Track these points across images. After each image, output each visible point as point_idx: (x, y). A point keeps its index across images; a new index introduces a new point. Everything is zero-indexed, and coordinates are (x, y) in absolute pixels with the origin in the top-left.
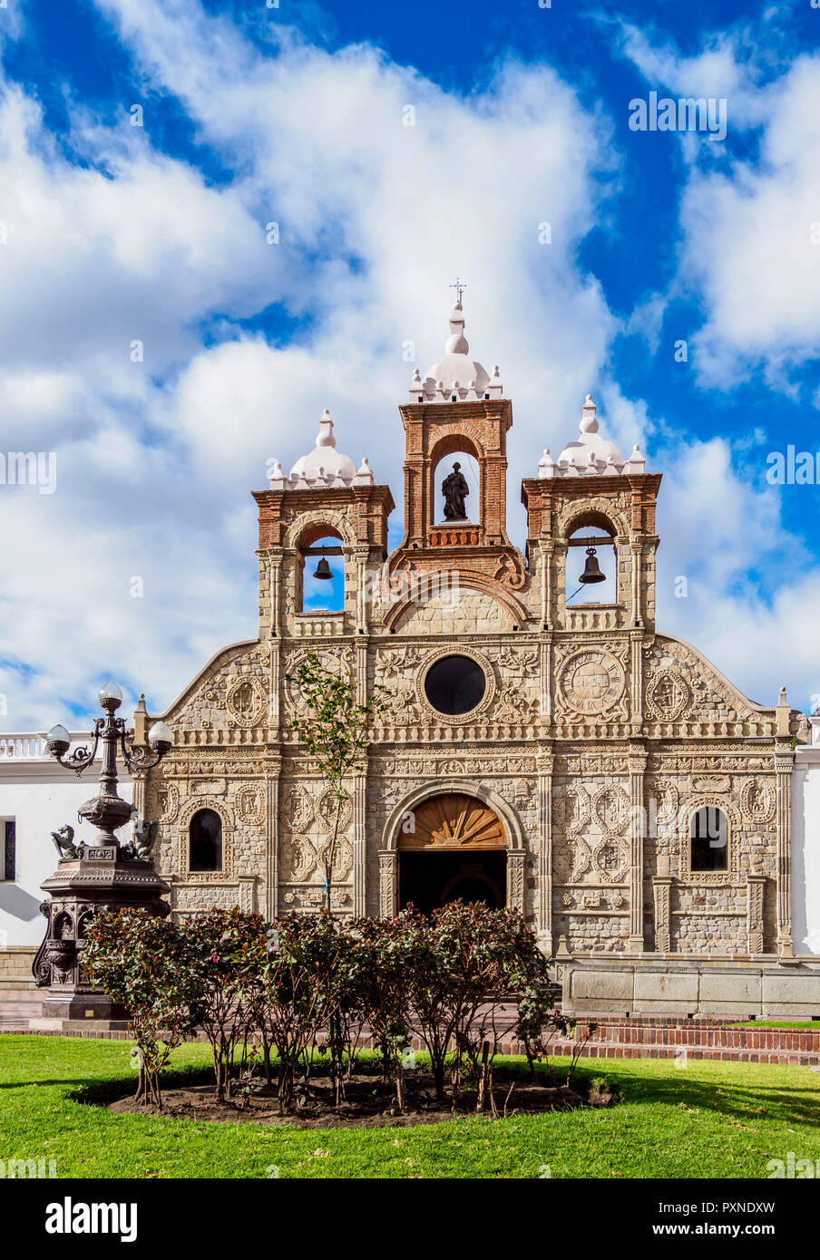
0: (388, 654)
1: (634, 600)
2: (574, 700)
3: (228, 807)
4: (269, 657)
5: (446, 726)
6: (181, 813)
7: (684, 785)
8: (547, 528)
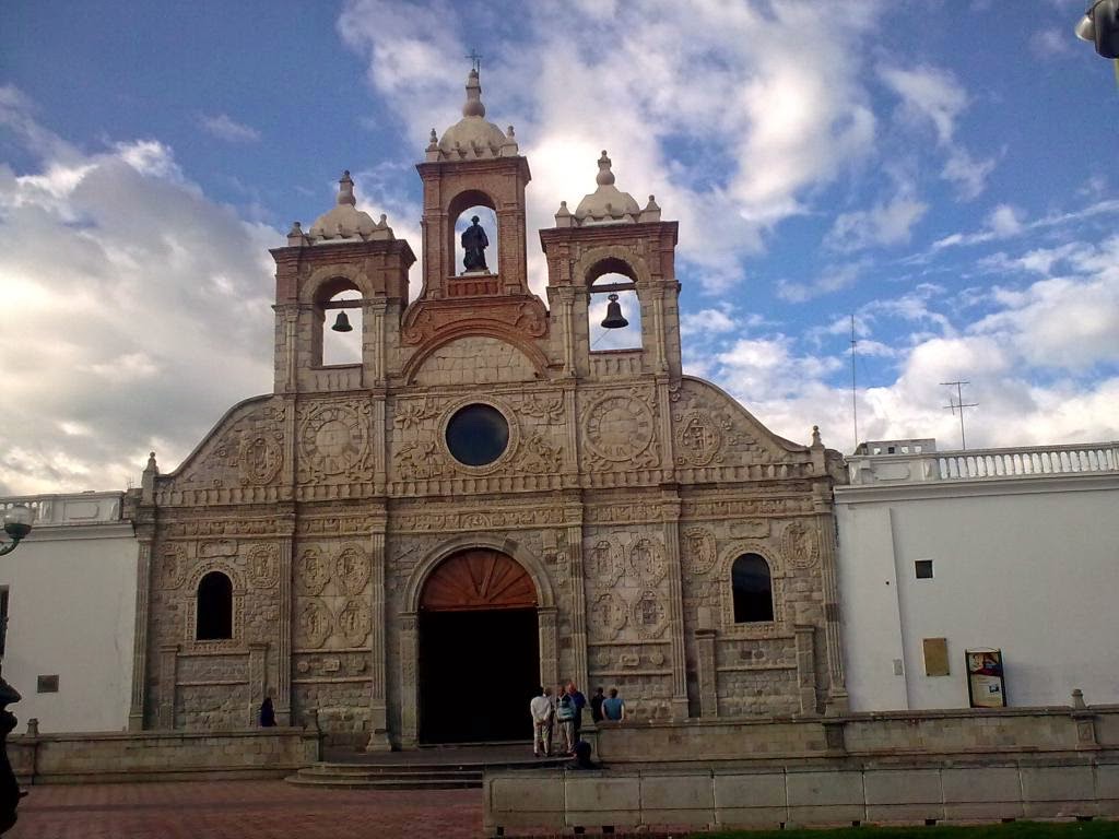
0: (407, 405)
1: (658, 344)
2: (603, 447)
3: (239, 570)
4: (283, 412)
5: (468, 478)
6: (189, 577)
7: (721, 532)
8: (567, 276)
